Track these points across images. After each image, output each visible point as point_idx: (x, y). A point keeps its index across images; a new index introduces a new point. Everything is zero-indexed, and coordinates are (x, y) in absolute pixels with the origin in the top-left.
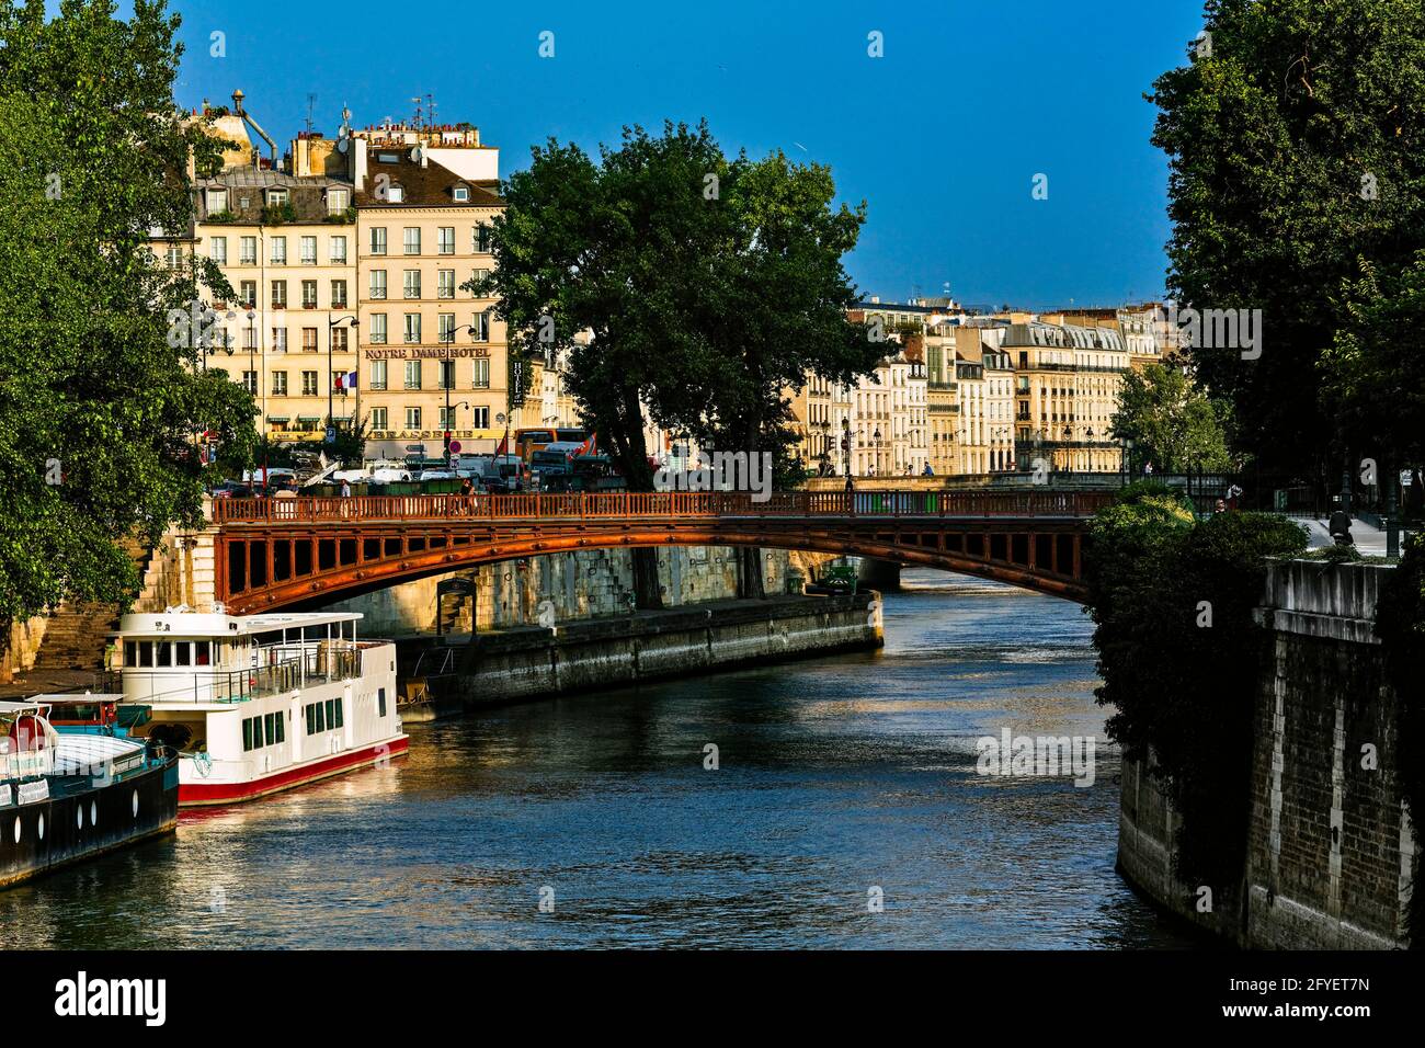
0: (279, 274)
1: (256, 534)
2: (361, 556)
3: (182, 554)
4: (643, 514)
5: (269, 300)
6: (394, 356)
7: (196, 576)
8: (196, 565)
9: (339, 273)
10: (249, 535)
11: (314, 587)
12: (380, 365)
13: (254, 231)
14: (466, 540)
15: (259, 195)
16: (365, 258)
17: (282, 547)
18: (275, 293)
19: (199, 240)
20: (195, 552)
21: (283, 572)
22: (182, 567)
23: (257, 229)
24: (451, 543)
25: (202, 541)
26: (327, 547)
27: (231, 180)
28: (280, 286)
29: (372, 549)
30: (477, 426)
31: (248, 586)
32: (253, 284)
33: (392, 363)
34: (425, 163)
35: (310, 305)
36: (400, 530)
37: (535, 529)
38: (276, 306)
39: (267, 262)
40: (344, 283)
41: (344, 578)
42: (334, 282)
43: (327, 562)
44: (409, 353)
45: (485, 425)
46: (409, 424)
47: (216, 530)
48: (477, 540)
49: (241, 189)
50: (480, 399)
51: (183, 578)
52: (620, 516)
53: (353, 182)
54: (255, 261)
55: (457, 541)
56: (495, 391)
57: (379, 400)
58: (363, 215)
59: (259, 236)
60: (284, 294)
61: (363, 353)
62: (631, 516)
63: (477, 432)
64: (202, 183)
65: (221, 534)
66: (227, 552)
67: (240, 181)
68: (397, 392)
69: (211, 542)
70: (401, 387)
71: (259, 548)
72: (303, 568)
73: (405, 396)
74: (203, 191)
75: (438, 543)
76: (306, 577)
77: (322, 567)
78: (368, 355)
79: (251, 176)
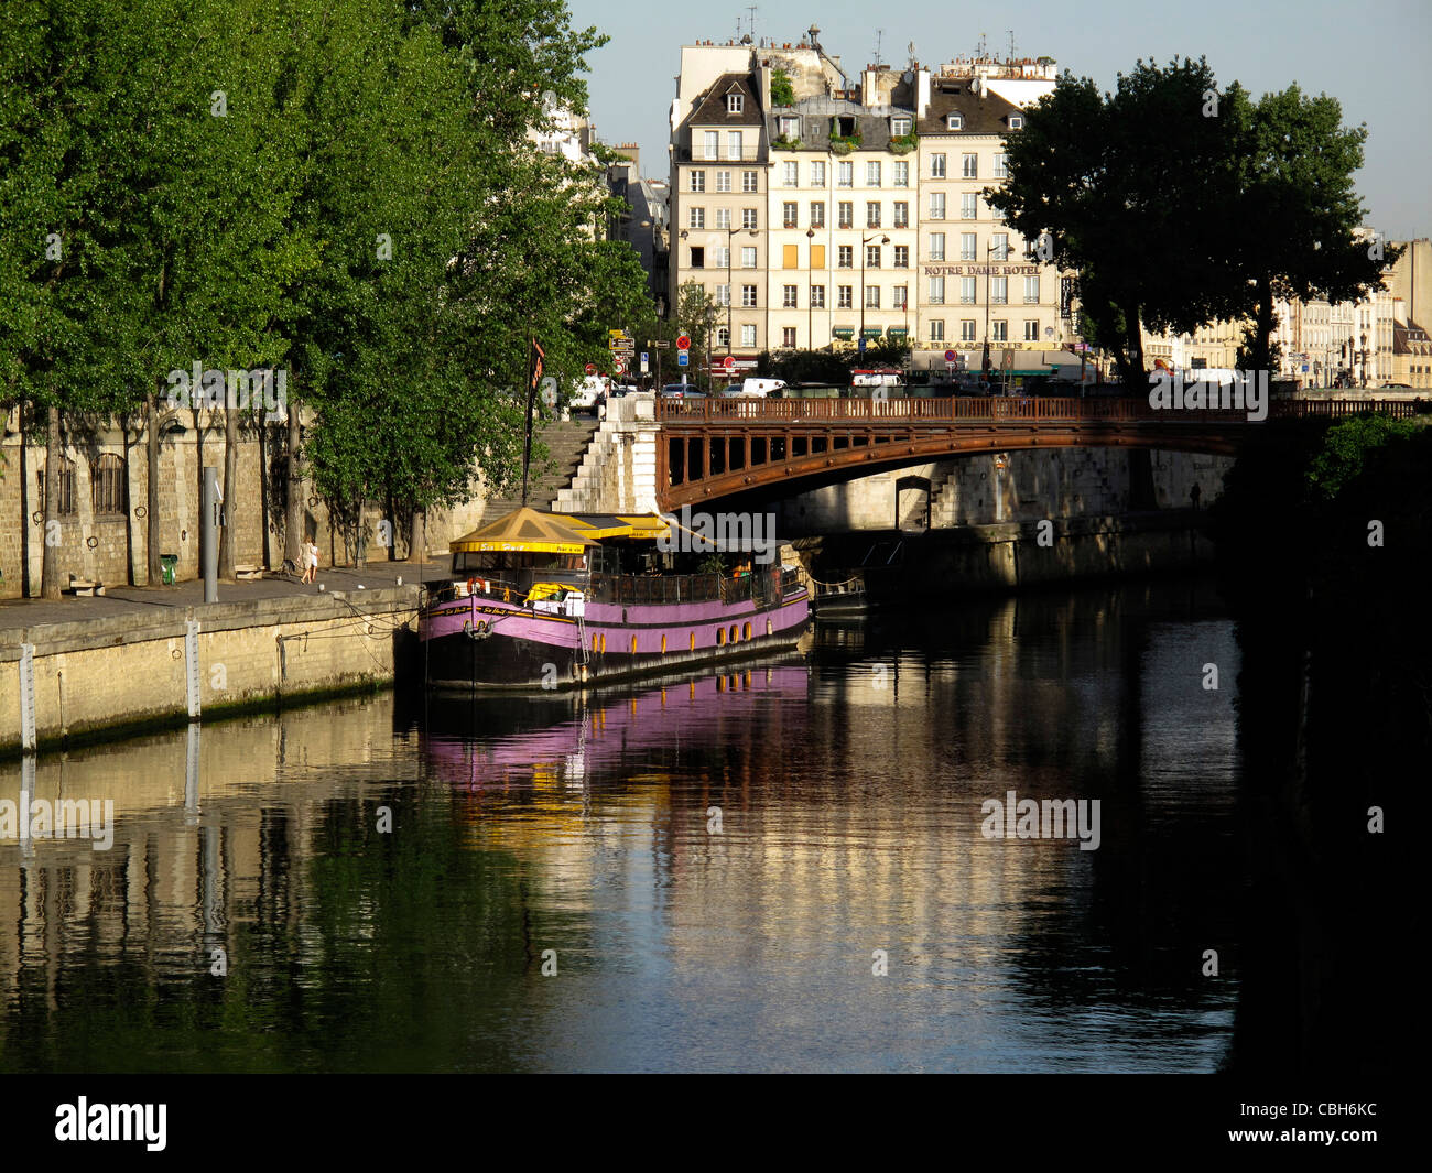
0: (846, 196)
1: (695, 432)
2: (790, 452)
3: (620, 450)
4: (1051, 417)
5: (836, 219)
6: (951, 272)
7: (636, 469)
8: (636, 459)
9: (901, 196)
10: (687, 432)
11: (746, 481)
12: (938, 281)
13: (823, 156)
14: (887, 440)
15: (828, 124)
16: (926, 181)
17: (718, 444)
18: (842, 214)
19: (772, 165)
20: (635, 448)
21: (718, 467)
22: (621, 459)
23: (826, 154)
24: (872, 442)
25: (643, 437)
26: (759, 444)
27: (803, 110)
28: (847, 208)
29: (800, 446)
30: (1027, 338)
31: (686, 478)
32: (822, 205)
33: (948, 278)
34: (984, 94)
35: (874, 224)
36: (825, 430)
37: (949, 430)
38: (842, 225)
39: (835, 185)
40: (905, 205)
41: (774, 473)
42: (897, 205)
43: (758, 458)
44: (965, 271)
45: (1036, 337)
46: (965, 336)
47: (658, 428)
48: (896, 439)
49: (812, 118)
50: (1033, 314)
51: (621, 471)
52: (1028, 419)
53: (916, 110)
54: (823, 184)
55: (878, 440)
56: (1044, 306)
57: (938, 313)
58: (924, 142)
59: (828, 161)
60: (850, 214)
61: (922, 270)
62: (1038, 419)
63: (1027, 344)
64: (776, 112)
65: (661, 431)
66: (667, 447)
67: (813, 110)
68: (953, 306)
69: (653, 438)
70: (958, 301)
71: (696, 444)
72: (737, 463)
73: (961, 310)
74: (777, 119)
75: (861, 441)
76: (739, 471)
77: (754, 463)
78: (928, 271)
79: (823, 106)
